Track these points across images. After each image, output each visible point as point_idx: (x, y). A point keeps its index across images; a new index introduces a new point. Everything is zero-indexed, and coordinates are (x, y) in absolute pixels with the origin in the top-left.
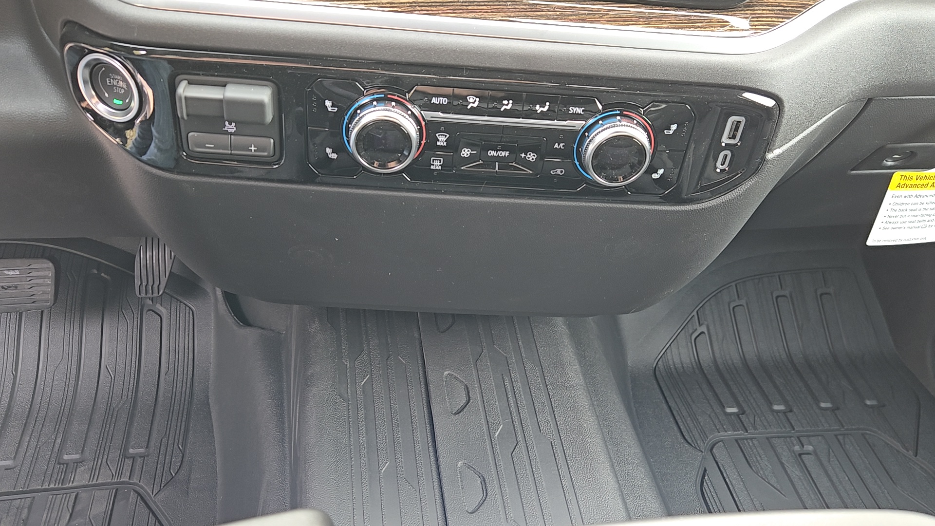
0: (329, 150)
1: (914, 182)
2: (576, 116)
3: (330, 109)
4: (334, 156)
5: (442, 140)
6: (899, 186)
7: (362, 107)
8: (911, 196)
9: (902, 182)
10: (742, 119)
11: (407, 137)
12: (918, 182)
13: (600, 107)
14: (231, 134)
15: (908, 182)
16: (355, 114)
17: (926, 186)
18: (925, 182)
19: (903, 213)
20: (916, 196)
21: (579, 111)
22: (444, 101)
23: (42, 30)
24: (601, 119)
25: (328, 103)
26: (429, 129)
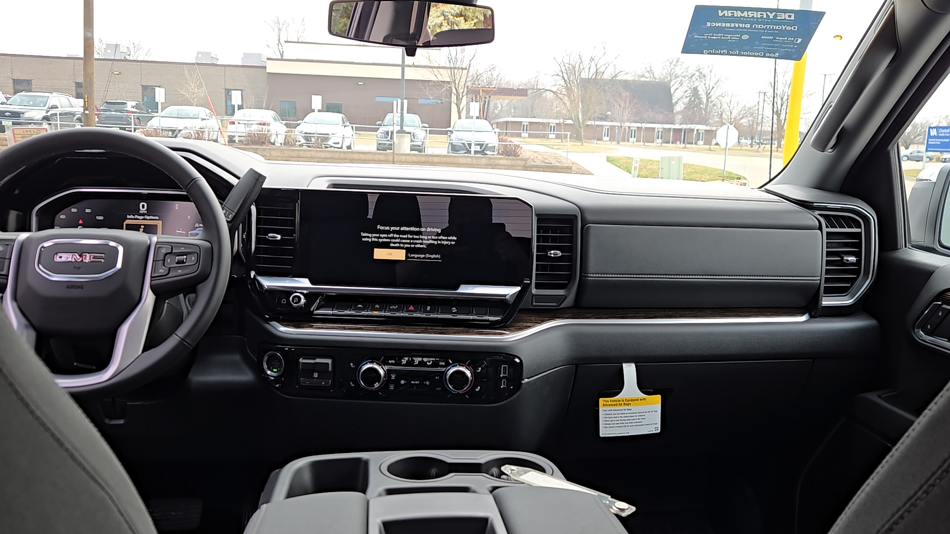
0: (351, 383)
1: (610, 403)
2: (442, 366)
3: (352, 366)
4: (353, 385)
5: (393, 377)
6: (604, 405)
7: (363, 365)
8: (611, 410)
9: (605, 404)
10: (507, 366)
11: (380, 375)
12: (612, 403)
13: (451, 362)
14: (316, 378)
15: (607, 403)
16: (361, 367)
17: (616, 405)
18: (616, 403)
19: (612, 419)
20: (614, 410)
21: (443, 364)
22: (393, 362)
23: (248, 350)
24: (453, 367)
25: (352, 364)
26: (388, 373)
